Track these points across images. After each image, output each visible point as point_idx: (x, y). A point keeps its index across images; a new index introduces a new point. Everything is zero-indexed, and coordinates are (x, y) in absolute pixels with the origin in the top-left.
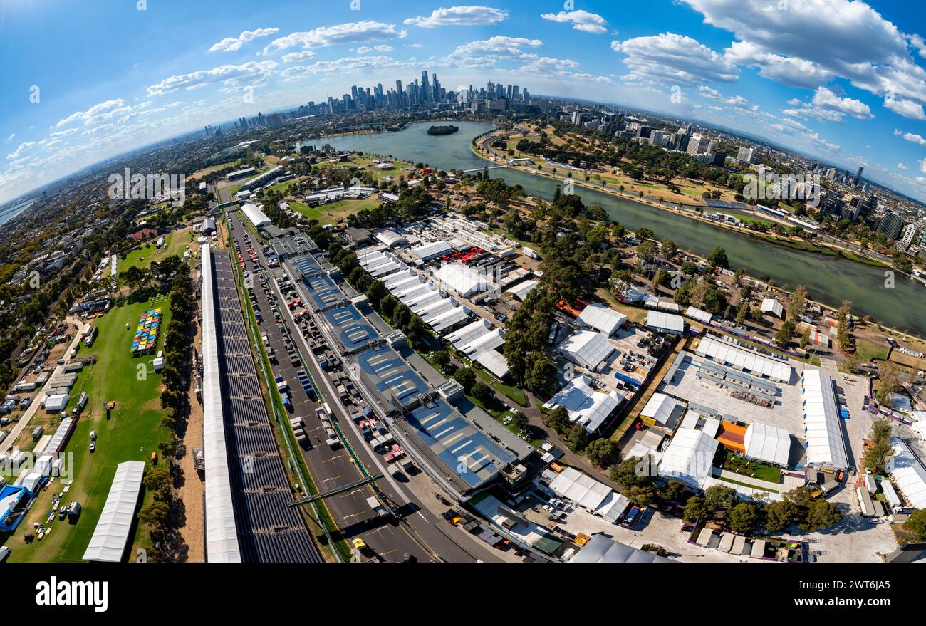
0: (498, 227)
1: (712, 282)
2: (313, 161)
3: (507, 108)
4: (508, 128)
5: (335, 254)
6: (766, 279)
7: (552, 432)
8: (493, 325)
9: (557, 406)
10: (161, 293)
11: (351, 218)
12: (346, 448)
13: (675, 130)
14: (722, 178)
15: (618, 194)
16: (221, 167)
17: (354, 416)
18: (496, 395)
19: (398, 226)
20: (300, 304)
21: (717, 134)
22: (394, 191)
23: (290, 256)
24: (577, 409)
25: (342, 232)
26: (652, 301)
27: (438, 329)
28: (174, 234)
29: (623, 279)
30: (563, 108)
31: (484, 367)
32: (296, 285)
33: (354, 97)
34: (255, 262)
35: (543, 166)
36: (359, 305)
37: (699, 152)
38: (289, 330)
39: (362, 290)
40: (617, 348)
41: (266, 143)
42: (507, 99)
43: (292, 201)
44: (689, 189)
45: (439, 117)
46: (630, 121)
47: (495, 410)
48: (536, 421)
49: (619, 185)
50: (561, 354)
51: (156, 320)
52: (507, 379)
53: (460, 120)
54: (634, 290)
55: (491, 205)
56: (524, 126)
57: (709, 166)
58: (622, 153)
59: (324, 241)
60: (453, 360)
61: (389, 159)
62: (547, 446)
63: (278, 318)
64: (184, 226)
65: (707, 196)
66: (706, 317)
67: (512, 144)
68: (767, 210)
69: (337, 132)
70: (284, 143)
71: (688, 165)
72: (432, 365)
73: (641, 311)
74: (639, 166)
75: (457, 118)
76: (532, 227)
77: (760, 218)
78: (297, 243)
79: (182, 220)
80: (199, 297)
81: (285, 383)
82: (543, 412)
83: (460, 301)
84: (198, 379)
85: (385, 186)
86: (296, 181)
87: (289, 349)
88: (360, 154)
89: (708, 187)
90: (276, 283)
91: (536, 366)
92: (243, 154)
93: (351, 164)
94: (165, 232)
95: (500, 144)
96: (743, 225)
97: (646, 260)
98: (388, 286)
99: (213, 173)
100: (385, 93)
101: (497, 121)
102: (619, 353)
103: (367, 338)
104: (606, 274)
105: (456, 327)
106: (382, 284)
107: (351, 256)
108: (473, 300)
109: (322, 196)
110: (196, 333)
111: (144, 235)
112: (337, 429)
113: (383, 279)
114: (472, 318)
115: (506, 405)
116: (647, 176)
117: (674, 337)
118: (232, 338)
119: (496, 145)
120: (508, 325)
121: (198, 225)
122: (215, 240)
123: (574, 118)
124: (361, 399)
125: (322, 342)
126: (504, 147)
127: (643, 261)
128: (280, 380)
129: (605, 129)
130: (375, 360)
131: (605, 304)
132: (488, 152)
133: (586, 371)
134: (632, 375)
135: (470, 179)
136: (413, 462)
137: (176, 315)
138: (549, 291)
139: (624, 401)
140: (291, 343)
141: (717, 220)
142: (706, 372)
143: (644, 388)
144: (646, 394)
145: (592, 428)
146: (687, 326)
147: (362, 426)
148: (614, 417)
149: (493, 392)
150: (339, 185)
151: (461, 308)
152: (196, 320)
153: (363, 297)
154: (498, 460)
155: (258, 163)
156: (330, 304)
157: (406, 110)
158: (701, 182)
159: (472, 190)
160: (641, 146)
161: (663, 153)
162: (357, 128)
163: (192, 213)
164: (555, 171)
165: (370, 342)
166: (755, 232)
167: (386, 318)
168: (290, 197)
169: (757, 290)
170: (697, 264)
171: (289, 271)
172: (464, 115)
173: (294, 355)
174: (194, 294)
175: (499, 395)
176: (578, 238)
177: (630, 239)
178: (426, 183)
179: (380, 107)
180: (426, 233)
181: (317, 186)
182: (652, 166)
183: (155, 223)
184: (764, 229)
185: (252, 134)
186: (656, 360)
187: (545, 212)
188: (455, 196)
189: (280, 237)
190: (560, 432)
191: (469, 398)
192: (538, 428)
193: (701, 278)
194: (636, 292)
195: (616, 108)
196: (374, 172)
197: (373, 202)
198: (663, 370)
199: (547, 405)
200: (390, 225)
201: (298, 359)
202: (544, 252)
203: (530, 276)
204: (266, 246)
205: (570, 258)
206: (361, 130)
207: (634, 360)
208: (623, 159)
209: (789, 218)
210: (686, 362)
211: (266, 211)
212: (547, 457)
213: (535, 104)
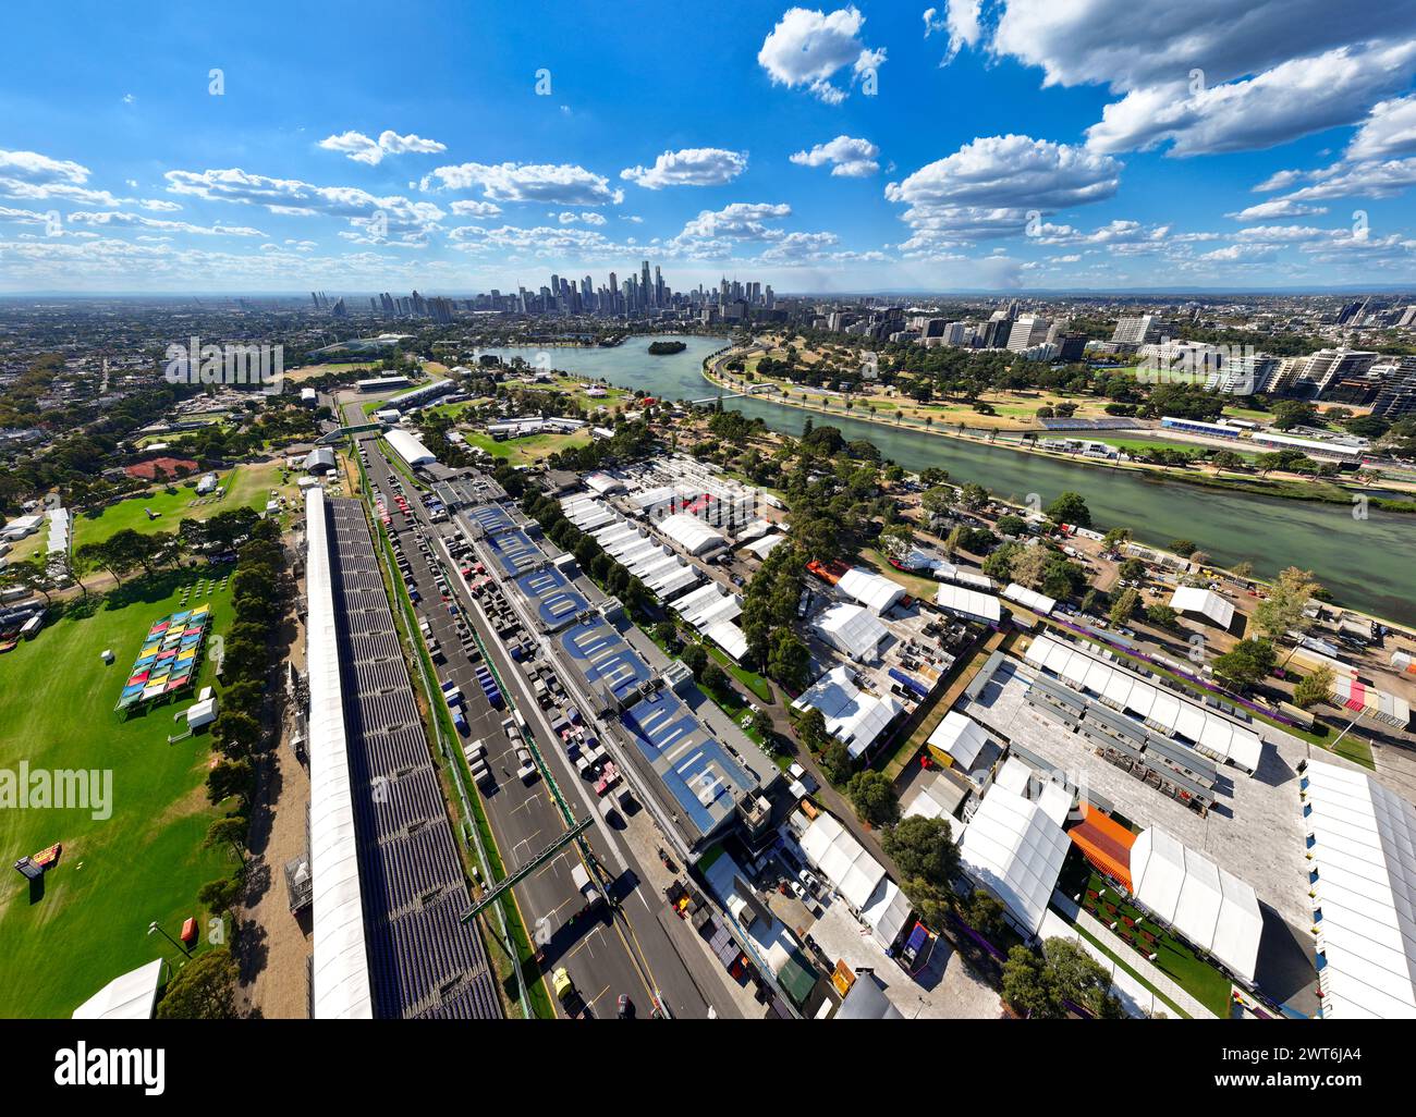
0: (734, 470)
1: (1055, 548)
2: (499, 378)
3: (745, 315)
4: (746, 343)
5: (532, 503)
6: (1187, 551)
7: (803, 746)
8: (728, 590)
9: (809, 707)
10: (208, 577)
11: (553, 457)
12: (544, 780)
13: (986, 315)
14: (1079, 380)
15: (894, 423)
16: (345, 368)
17: (556, 725)
18: (733, 684)
19: (613, 468)
20: (482, 571)
21: (1068, 306)
22: (608, 425)
23: (465, 507)
24: (836, 716)
25: (541, 474)
26: (945, 569)
27: (661, 594)
28: (241, 471)
29: (899, 536)
30: (817, 309)
31: (717, 644)
32: (475, 545)
33: (555, 292)
34: (409, 515)
35: (790, 392)
36: (564, 567)
37: (1030, 345)
38: (463, 609)
39: (567, 548)
40: (892, 632)
41: (426, 343)
42: (745, 303)
43: (469, 431)
44: (1011, 406)
45: (662, 330)
46: (913, 315)
47: (732, 706)
48: (783, 727)
49: (895, 411)
50: (815, 632)
51: (196, 628)
52: (747, 662)
53: (688, 334)
54: (917, 554)
55: (725, 443)
56: (765, 340)
57: (1050, 364)
58: (899, 366)
59: (516, 485)
60: (680, 635)
61: (600, 383)
62: (797, 770)
63: (446, 593)
64: (266, 459)
65: (1045, 413)
66: (1045, 603)
67: (751, 365)
68: (1187, 426)
69: (532, 341)
70: (454, 346)
71: (1008, 369)
72: (655, 642)
73: (929, 583)
74: (926, 381)
75: (685, 331)
76: (776, 469)
77: (1169, 441)
78: (477, 489)
79: (262, 449)
80: (300, 574)
81: (456, 690)
82: (792, 715)
83: (689, 559)
84: (300, 720)
85: (596, 419)
86: (475, 403)
87: (464, 637)
88: (564, 374)
89: (1049, 399)
90: (443, 544)
91: (782, 647)
92: (386, 353)
93: (552, 387)
94: (220, 467)
95: (736, 366)
96: (1125, 456)
97: (937, 511)
98: (600, 542)
99: (329, 375)
100: (595, 291)
101: (732, 334)
102: (895, 640)
103: (574, 610)
104: (876, 529)
105: (684, 591)
106: (594, 539)
107: (553, 505)
108: (704, 558)
109: (512, 427)
110: (293, 636)
111: (159, 470)
112: (533, 748)
113: (594, 534)
114: (703, 580)
115: (745, 699)
116: (939, 395)
117: (983, 627)
118: (367, 634)
119: (731, 367)
120: (747, 589)
121: (299, 458)
122: (333, 483)
123: (832, 322)
124: (566, 696)
125: (513, 621)
126: (741, 369)
127: (932, 513)
128: (447, 687)
129: (875, 333)
130: (584, 638)
131: (875, 570)
132: (722, 377)
133: (849, 660)
134: (915, 676)
135: (700, 412)
136: (631, 791)
137: (246, 613)
138: (797, 550)
139: (902, 714)
140: (467, 628)
141: (1066, 451)
142: (1043, 696)
143: (933, 698)
144: (936, 710)
145: (857, 749)
146: (1006, 615)
147: (565, 739)
148: (888, 736)
149: (729, 680)
150: (536, 414)
151: (689, 568)
152: (294, 615)
153: (570, 557)
154: (735, 786)
155: (413, 371)
156: (524, 568)
157: (622, 317)
158: (1034, 392)
159: (703, 425)
160: (930, 351)
161: (967, 355)
162: (559, 337)
163: (285, 437)
164: (805, 398)
165: (577, 615)
166: (1157, 468)
167: (599, 583)
168: (465, 425)
169: (1161, 569)
170: (1026, 519)
171: (465, 527)
172: (693, 326)
173: (471, 644)
174: (290, 571)
175: (736, 684)
176: (835, 482)
177: (912, 483)
178: (648, 416)
179: (589, 311)
180: (647, 477)
181: (505, 413)
182: (948, 378)
183: (192, 449)
184: (1182, 461)
185: (402, 323)
186: (953, 658)
187: (792, 451)
188: (682, 433)
189: (451, 480)
190: (814, 749)
191: (699, 686)
192: (785, 737)
193: (1034, 541)
194: (921, 556)
195: (893, 297)
196: (583, 400)
197: (581, 437)
198: (963, 676)
199: (797, 704)
200: (603, 468)
201: (478, 650)
202: (791, 501)
203: (772, 530)
204: (426, 492)
205: (824, 509)
206: (564, 341)
207: (918, 654)
208: (901, 374)
209: (1257, 436)
210: (1005, 672)
211: (426, 442)
212: (797, 789)
213: (782, 307)
